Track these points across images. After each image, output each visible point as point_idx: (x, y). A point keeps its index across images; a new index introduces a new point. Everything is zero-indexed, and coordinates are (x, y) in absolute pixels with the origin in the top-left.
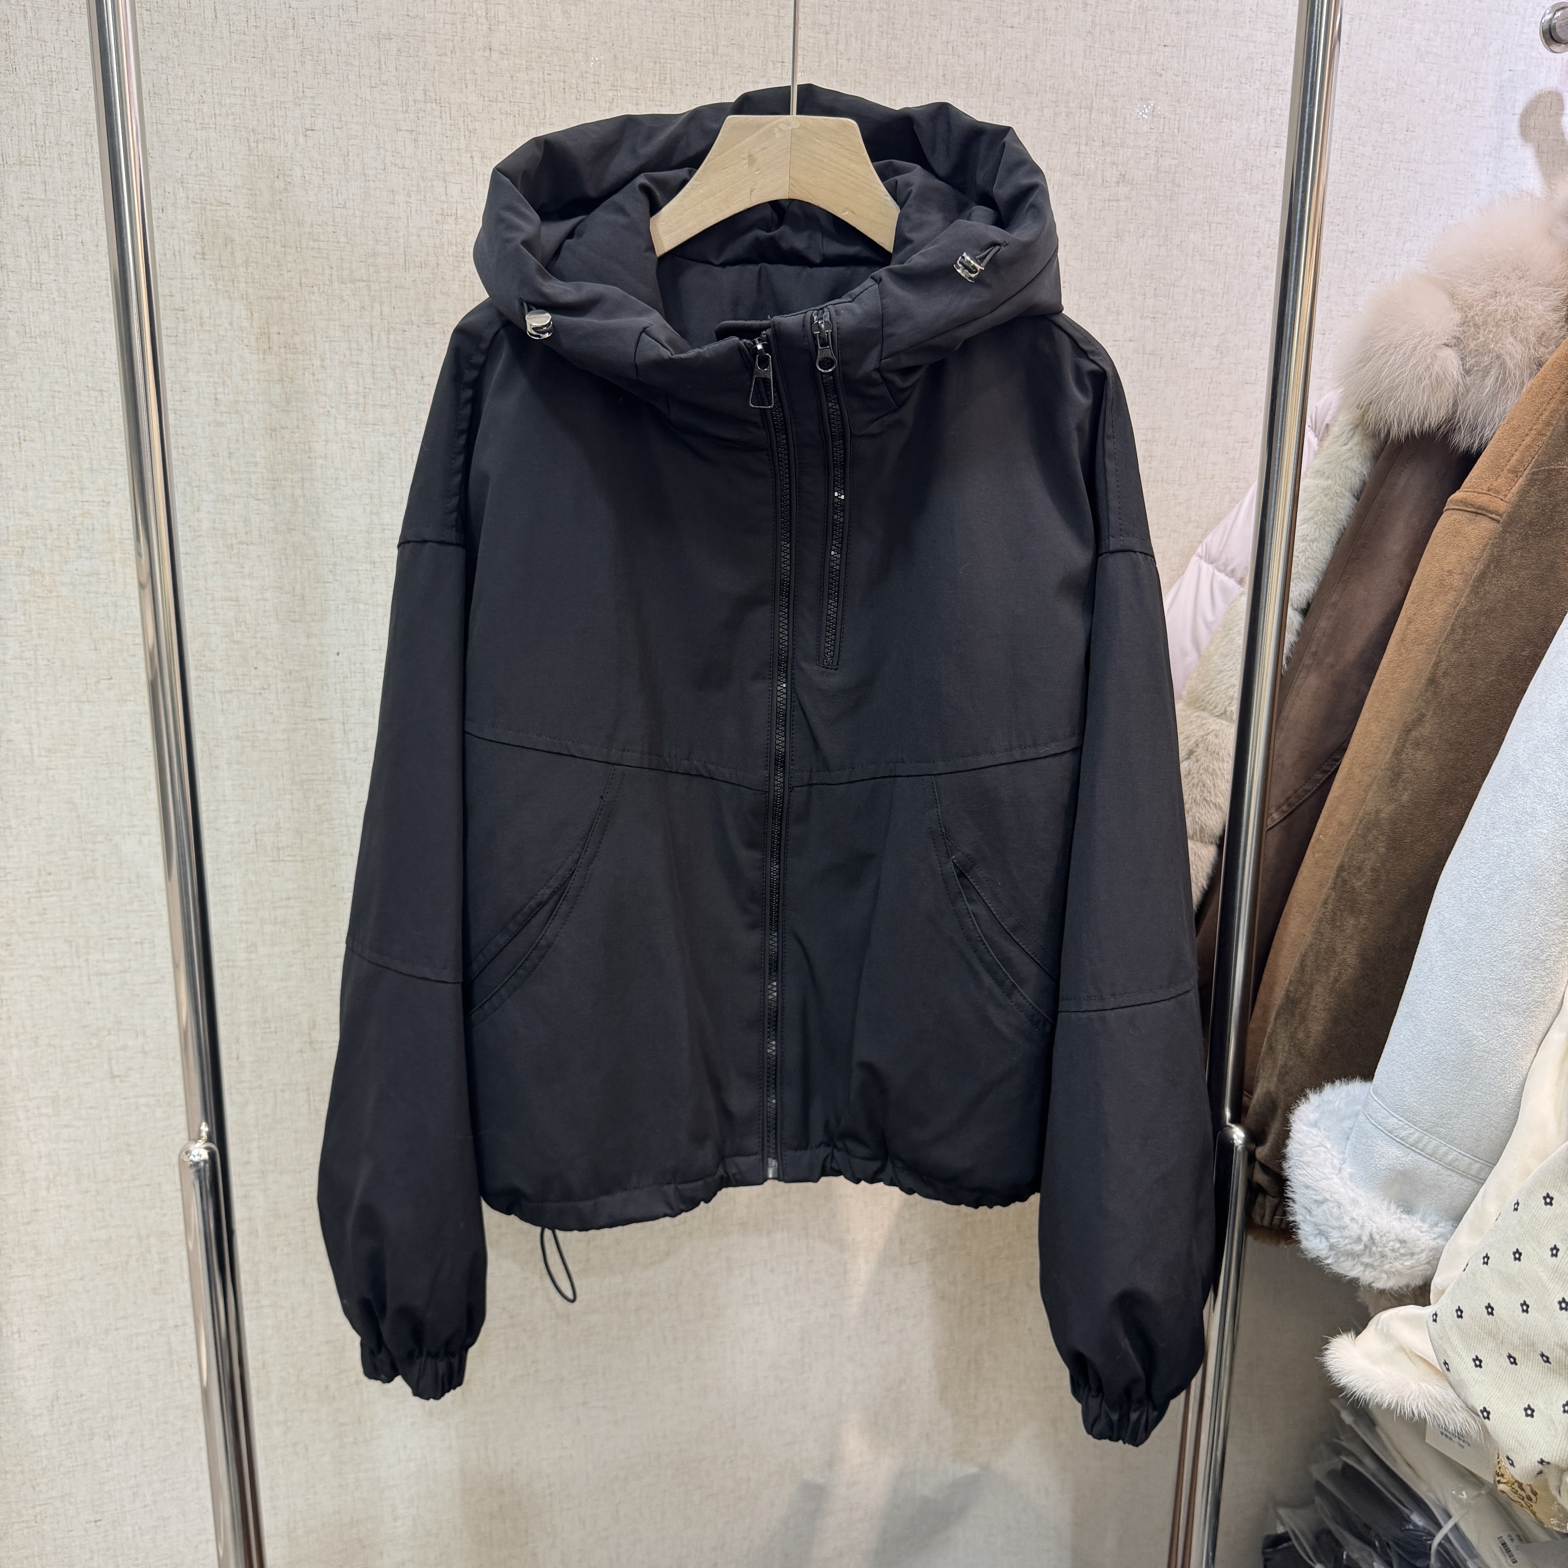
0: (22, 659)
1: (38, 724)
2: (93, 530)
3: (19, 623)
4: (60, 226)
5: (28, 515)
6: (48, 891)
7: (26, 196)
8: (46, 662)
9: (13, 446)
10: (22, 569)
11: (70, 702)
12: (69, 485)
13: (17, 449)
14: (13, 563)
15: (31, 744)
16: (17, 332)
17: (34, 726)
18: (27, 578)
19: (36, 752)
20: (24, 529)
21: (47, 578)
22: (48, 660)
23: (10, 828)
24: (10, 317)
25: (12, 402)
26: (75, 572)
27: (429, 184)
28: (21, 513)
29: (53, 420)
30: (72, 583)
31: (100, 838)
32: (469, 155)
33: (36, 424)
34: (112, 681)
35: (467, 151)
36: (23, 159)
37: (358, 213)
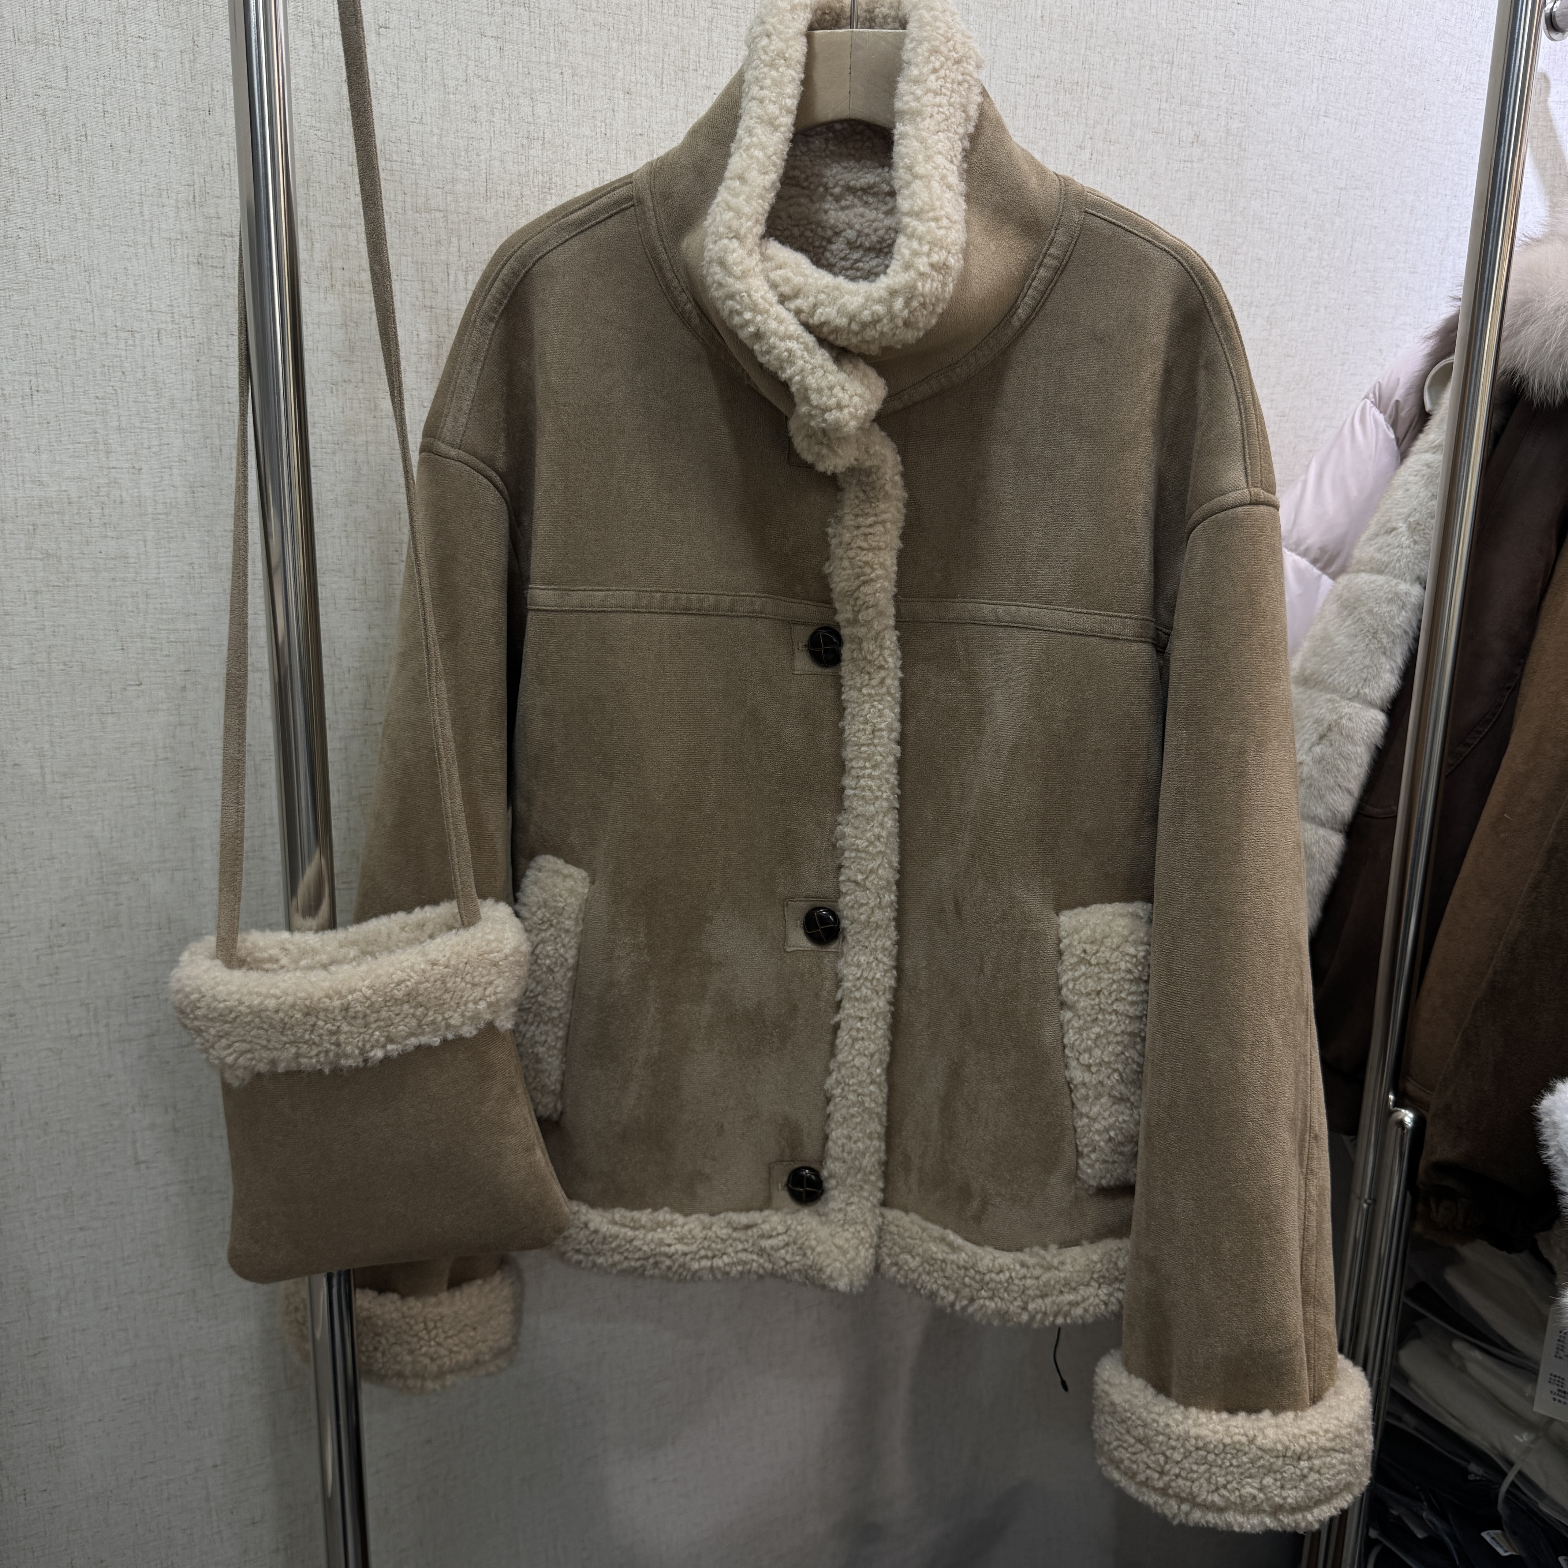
0: (32, 663)
1: (52, 743)
2: (122, 503)
3: (29, 619)
4: (84, 124)
5: (41, 484)
6: (60, 946)
7: (42, 83)
8: (62, 667)
9: (23, 398)
10: (33, 552)
11: (91, 715)
12: (92, 448)
13: (27, 401)
14: (23, 545)
15: (42, 768)
16: (29, 254)
17: (47, 746)
18: (40, 563)
19: (48, 777)
20: (36, 502)
21: (64, 562)
22: (65, 664)
23: (15, 872)
24: (21, 235)
25: (21, 342)
26: (98, 555)
27: (515, 101)
28: (33, 482)
29: (73, 367)
30: (94, 569)
31: (125, 878)
32: (559, 70)
33: (53, 371)
34: (142, 687)
35: (557, 66)
36: (40, 36)
37: (436, 131)
